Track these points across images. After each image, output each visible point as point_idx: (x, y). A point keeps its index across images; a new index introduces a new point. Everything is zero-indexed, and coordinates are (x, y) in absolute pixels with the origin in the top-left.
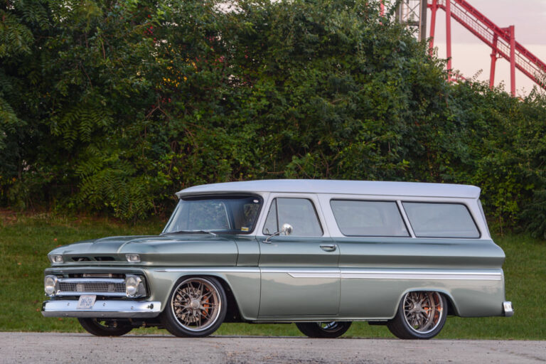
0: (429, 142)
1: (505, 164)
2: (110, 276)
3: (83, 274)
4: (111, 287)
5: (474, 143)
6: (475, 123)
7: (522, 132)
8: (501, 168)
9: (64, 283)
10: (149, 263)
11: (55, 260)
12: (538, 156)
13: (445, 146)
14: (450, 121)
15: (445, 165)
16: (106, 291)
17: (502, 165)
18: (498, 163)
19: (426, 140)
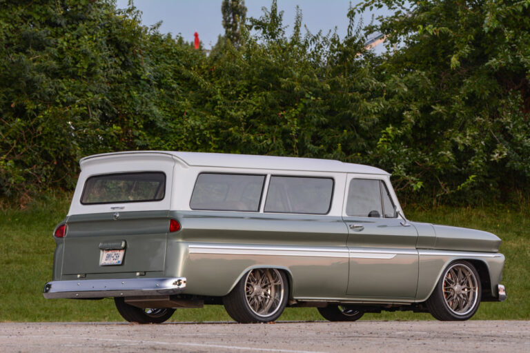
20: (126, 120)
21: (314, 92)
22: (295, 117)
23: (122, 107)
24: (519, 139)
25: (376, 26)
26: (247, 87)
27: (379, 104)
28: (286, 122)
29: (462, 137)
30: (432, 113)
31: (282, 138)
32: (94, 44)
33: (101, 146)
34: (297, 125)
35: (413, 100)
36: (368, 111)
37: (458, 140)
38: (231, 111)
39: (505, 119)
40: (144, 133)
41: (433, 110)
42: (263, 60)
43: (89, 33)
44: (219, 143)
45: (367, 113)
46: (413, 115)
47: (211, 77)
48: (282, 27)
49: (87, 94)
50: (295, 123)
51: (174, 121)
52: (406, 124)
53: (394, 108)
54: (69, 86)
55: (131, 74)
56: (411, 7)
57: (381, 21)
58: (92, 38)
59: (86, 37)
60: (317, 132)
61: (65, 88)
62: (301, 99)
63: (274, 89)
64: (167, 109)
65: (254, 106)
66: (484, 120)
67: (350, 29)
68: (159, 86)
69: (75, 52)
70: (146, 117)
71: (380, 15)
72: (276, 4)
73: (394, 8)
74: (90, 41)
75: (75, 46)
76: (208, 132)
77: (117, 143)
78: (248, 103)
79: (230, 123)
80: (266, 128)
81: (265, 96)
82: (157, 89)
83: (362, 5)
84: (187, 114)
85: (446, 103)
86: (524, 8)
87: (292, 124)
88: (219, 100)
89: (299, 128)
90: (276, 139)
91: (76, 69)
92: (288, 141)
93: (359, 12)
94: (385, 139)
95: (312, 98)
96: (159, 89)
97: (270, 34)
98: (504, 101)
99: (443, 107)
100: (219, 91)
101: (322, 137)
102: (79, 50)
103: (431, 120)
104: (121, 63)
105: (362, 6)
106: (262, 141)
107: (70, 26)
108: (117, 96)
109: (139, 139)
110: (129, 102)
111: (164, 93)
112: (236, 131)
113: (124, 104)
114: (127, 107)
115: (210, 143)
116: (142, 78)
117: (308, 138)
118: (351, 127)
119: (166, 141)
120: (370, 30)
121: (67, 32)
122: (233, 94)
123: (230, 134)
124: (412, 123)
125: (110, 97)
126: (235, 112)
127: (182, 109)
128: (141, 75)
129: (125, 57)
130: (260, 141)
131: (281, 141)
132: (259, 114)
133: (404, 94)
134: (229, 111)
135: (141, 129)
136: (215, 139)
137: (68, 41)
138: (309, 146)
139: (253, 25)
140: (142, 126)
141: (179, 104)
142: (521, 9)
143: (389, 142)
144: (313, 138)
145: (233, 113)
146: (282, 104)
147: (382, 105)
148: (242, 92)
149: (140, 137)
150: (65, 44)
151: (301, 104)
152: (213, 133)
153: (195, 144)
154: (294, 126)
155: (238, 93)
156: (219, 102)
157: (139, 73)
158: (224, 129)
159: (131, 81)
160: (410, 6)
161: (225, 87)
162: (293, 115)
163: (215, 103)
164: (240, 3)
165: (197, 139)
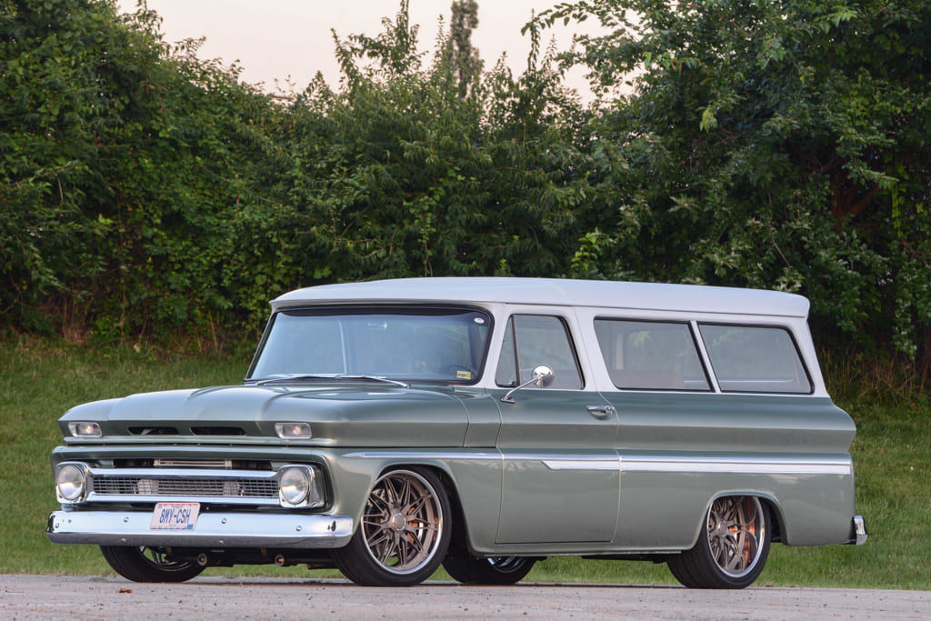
0: (121, 179)
1: (278, 226)
2: (228, 464)
3: (152, 461)
4: (227, 486)
5: (201, 184)
6: (200, 143)
7: (303, 164)
8: (269, 234)
9: (101, 477)
10: (329, 442)
11: (78, 432)
12: (345, 212)
13: (152, 189)
14: (164, 139)
15: (152, 225)
16: (221, 494)
17: (270, 228)
18: (264, 225)
19: (117, 176)
20: (130, 209)
21: (463, 169)
22: (429, 211)
23: (123, 186)
24: (823, 259)
25: (579, 55)
26: (346, 156)
27: (577, 190)
28: (412, 218)
29: (724, 252)
30: (672, 210)
31: (404, 248)
32: (71, 72)
33: (84, 254)
34: (432, 225)
35: (640, 186)
36: (557, 202)
37: (716, 258)
38: (316, 197)
39: (798, 223)
40: (163, 234)
41: (675, 204)
42: (373, 109)
43: (64, 53)
44: (295, 254)
45: (556, 206)
46: (638, 212)
47: (287, 138)
48: (417, 53)
49: (57, 160)
50: (429, 220)
51: (219, 215)
52: (625, 228)
53: (604, 199)
54: (25, 145)
55: (140, 128)
56: (642, 22)
57: (584, 43)
58: (70, 62)
59: (59, 60)
60: (468, 238)
61: (17, 149)
62: (441, 180)
63: (393, 161)
64: (207, 192)
65: (357, 189)
66: (762, 225)
67: (532, 59)
68: (195, 151)
69: (38, 86)
70: (166, 204)
71: (584, 34)
72: (406, 13)
73: (613, 25)
74: (66, 68)
75: (38, 74)
76: (275, 234)
77: (115, 250)
78: (347, 184)
79: (314, 219)
80: (377, 228)
81: (376, 172)
82: (190, 156)
83: (550, 14)
84: (241, 201)
85: (698, 193)
86: (832, 25)
87: (423, 224)
88: (296, 177)
89: (434, 230)
90: (394, 250)
91: (37, 116)
92: (415, 252)
93: (543, 26)
94: (586, 254)
95: (460, 177)
96: (194, 157)
97: (394, 65)
98: (798, 192)
99: (692, 200)
100: (298, 161)
101: (477, 248)
102: (43, 81)
103: (673, 223)
104: (122, 107)
105: (548, 16)
106: (370, 251)
107: (30, 40)
108: (115, 165)
109: (153, 243)
110: (138, 177)
111: (201, 164)
112: (325, 233)
113: (127, 182)
114: (133, 186)
115: (278, 253)
116: (161, 135)
117: (451, 248)
118: (530, 230)
119: (202, 249)
120: (568, 60)
121: (25, 50)
122: (321, 168)
123: (312, 239)
124: (635, 226)
125: (102, 168)
126: (322, 199)
127: (234, 192)
128: (159, 131)
129: (130, 97)
130: (366, 252)
131: (401, 252)
132: (365, 204)
133: (624, 175)
134: (311, 198)
135: (157, 226)
136: (287, 246)
137: (26, 66)
138: (451, 262)
139: (365, 47)
140: (159, 221)
141: (229, 184)
142: (827, 28)
143: (592, 258)
144: (459, 248)
145: (319, 201)
146: (407, 188)
147: (582, 193)
148: (337, 165)
149: (156, 241)
150: (21, 70)
151: (441, 189)
152: (284, 236)
153: (252, 254)
154: (425, 227)
155: (331, 166)
156: (296, 182)
157: (156, 127)
158: (302, 228)
159: (140, 140)
160: (639, 20)
161: (310, 156)
162: (426, 208)
163: (290, 182)
164: (472, 55)
165: (256, 245)
